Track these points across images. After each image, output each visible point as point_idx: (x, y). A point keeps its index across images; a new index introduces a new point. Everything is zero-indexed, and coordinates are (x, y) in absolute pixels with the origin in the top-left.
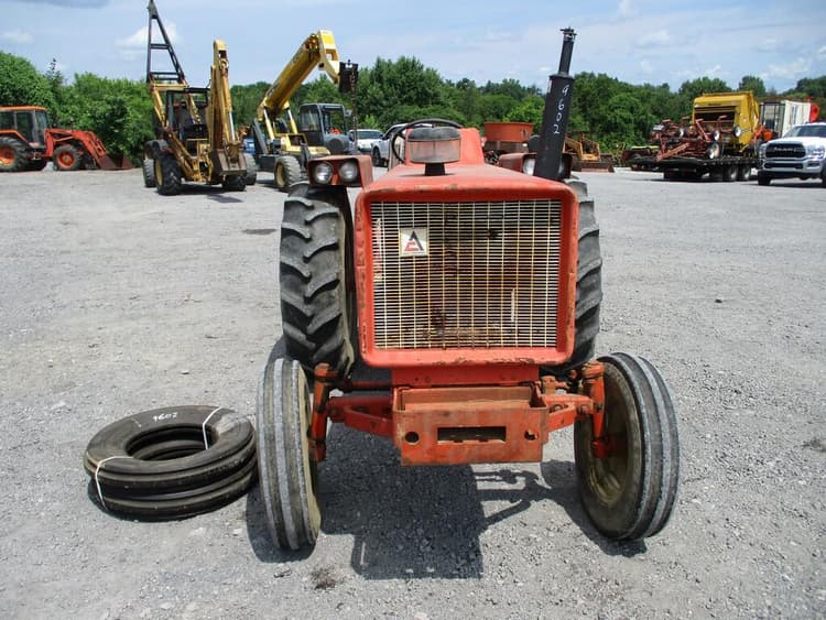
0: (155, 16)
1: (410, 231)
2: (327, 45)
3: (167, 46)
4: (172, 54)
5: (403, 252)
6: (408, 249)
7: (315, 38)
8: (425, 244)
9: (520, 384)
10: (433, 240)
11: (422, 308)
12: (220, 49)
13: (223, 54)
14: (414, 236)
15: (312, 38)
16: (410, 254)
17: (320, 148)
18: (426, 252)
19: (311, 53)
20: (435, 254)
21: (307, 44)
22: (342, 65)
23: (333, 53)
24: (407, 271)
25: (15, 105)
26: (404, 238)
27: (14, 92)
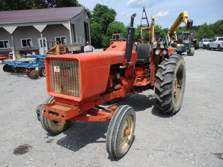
0: (144, 11)
1: (56, 66)
2: (185, 15)
3: (146, 18)
4: (147, 20)
5: (55, 71)
6: (56, 70)
7: (182, 13)
8: (59, 70)
9: (75, 105)
10: (60, 69)
11: (59, 84)
12: (153, 18)
13: (154, 19)
14: (57, 67)
15: (181, 14)
16: (56, 71)
17: (181, 44)
18: (59, 71)
19: (181, 18)
20: (61, 72)
21: (180, 16)
22: (188, 21)
23: (187, 17)
24: (56, 75)
25: (118, 33)
26: (55, 68)
27: (118, 30)
